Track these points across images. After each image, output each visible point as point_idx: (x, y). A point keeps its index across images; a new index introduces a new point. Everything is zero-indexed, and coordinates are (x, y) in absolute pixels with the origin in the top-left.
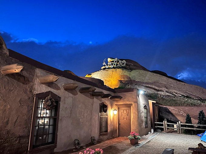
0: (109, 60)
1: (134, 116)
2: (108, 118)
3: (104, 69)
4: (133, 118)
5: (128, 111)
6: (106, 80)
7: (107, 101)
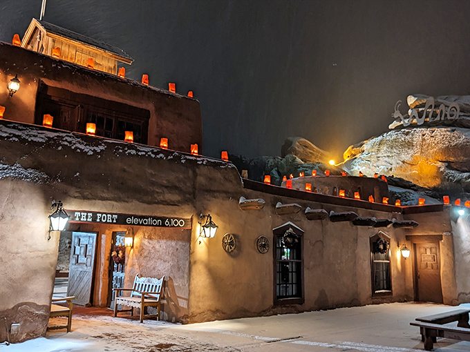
0: (411, 100)
1: (445, 261)
2: (392, 264)
3: (398, 128)
4: (445, 264)
5: (434, 250)
6: (403, 162)
7: (387, 233)
